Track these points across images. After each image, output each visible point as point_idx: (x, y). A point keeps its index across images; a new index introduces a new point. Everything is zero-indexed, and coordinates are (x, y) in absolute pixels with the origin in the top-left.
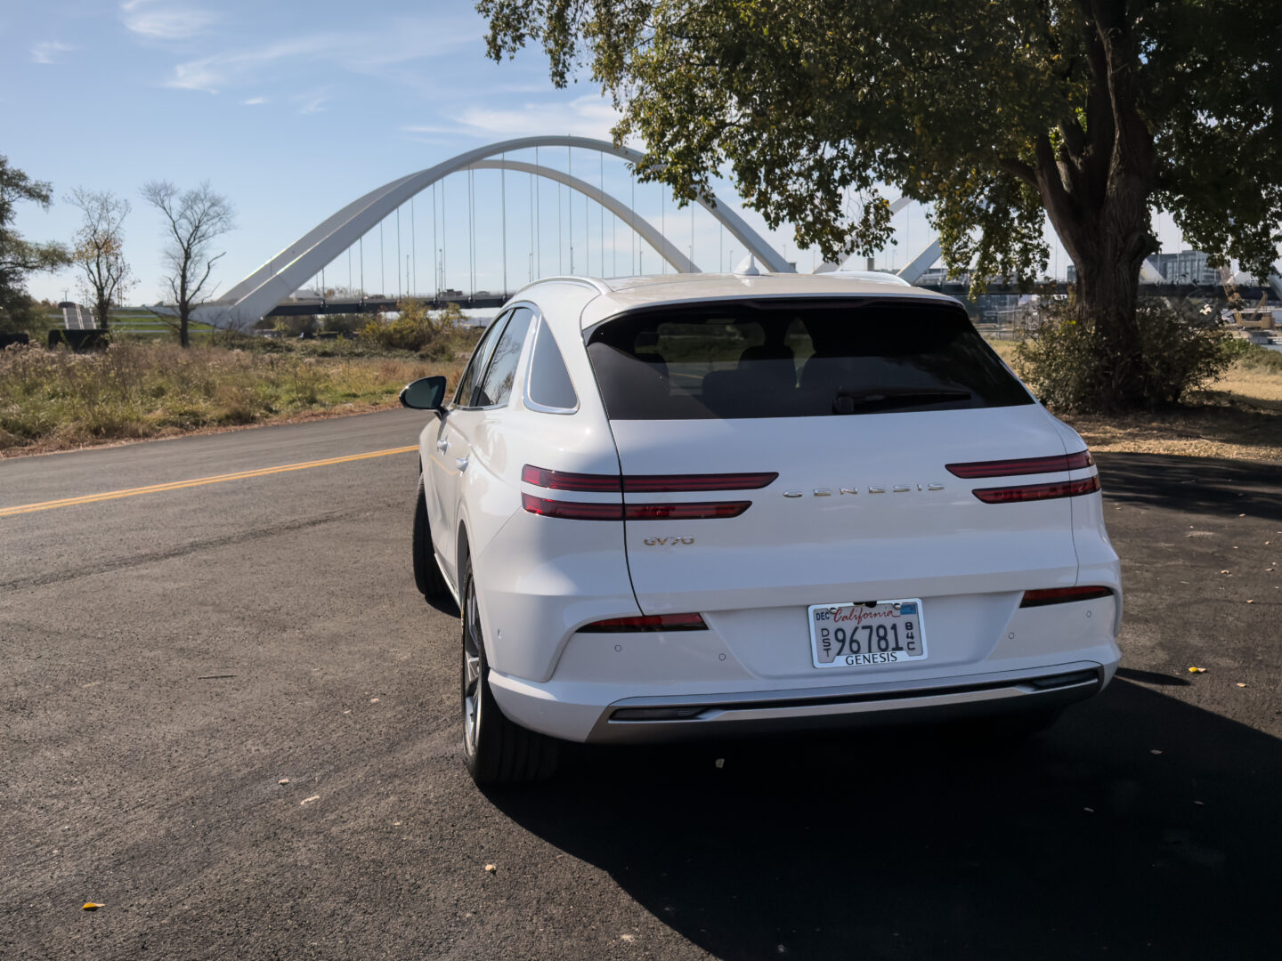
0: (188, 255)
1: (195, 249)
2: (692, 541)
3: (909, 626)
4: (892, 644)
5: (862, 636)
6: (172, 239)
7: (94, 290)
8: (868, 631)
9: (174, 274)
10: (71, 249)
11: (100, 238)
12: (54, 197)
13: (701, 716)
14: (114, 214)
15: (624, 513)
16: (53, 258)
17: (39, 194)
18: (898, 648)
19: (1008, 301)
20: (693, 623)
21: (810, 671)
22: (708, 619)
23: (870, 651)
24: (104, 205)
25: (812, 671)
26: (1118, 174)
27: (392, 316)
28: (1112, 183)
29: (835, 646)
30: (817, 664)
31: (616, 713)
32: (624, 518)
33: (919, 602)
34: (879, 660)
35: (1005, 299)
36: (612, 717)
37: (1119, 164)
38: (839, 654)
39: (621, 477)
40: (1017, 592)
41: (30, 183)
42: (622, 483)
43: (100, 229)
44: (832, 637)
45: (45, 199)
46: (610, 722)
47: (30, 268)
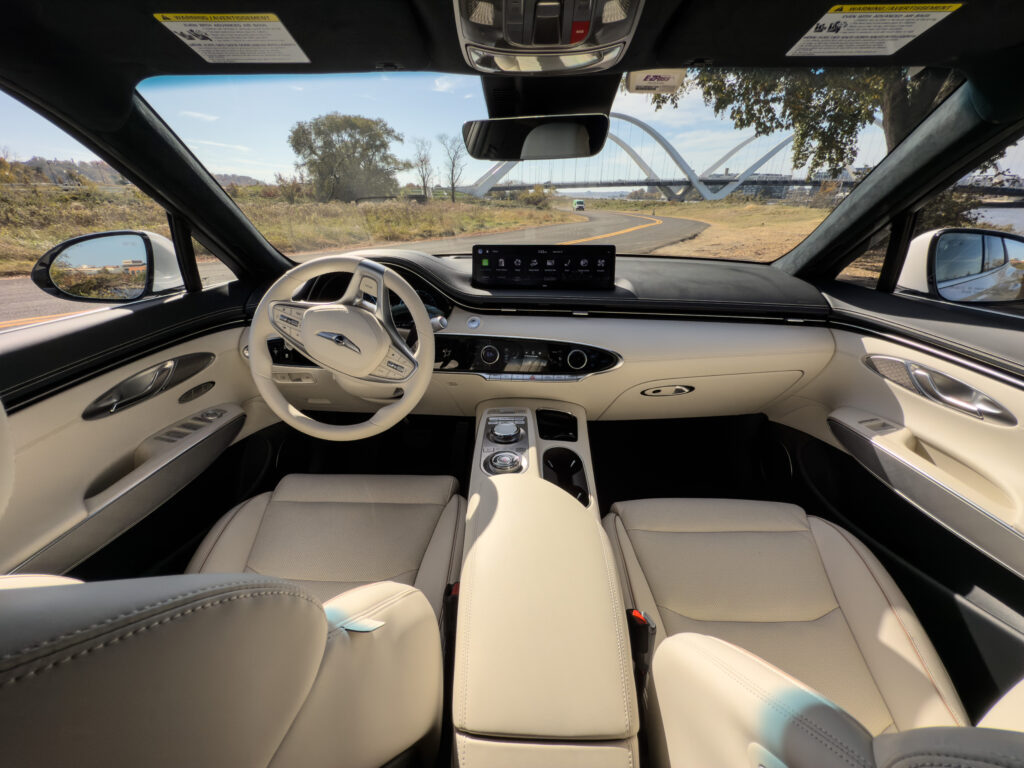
0: (454, 166)
1: (456, 162)
6: (448, 158)
7: (421, 179)
9: (449, 172)
10: (413, 162)
11: (422, 157)
12: (405, 139)
14: (427, 147)
16: (408, 166)
17: (399, 139)
24: (423, 143)
27: (531, 191)
41: (396, 134)
43: (423, 153)
45: (402, 140)
47: (400, 170)
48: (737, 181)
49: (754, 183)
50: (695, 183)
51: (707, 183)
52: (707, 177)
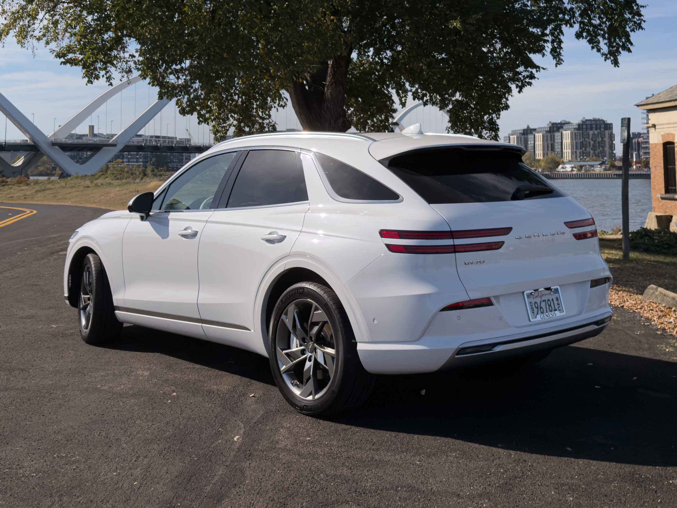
2: (484, 262)
3: (557, 299)
4: (553, 309)
5: (543, 305)
8: (545, 302)
13: (494, 349)
15: (454, 249)
18: (555, 310)
19: (184, 158)
20: (486, 302)
21: (529, 323)
22: (493, 300)
23: (547, 312)
25: (530, 323)
26: (332, 84)
28: (328, 90)
29: (536, 310)
30: (531, 320)
31: (461, 351)
32: (455, 252)
33: (558, 287)
34: (551, 316)
35: (183, 156)
36: (458, 354)
37: (332, 79)
38: (537, 314)
39: (451, 232)
40: (588, 281)
42: (452, 234)
44: (534, 306)
46: (456, 356)
48: (114, 145)
49: (139, 148)
50: (44, 147)
51: (64, 147)
52: (62, 139)
